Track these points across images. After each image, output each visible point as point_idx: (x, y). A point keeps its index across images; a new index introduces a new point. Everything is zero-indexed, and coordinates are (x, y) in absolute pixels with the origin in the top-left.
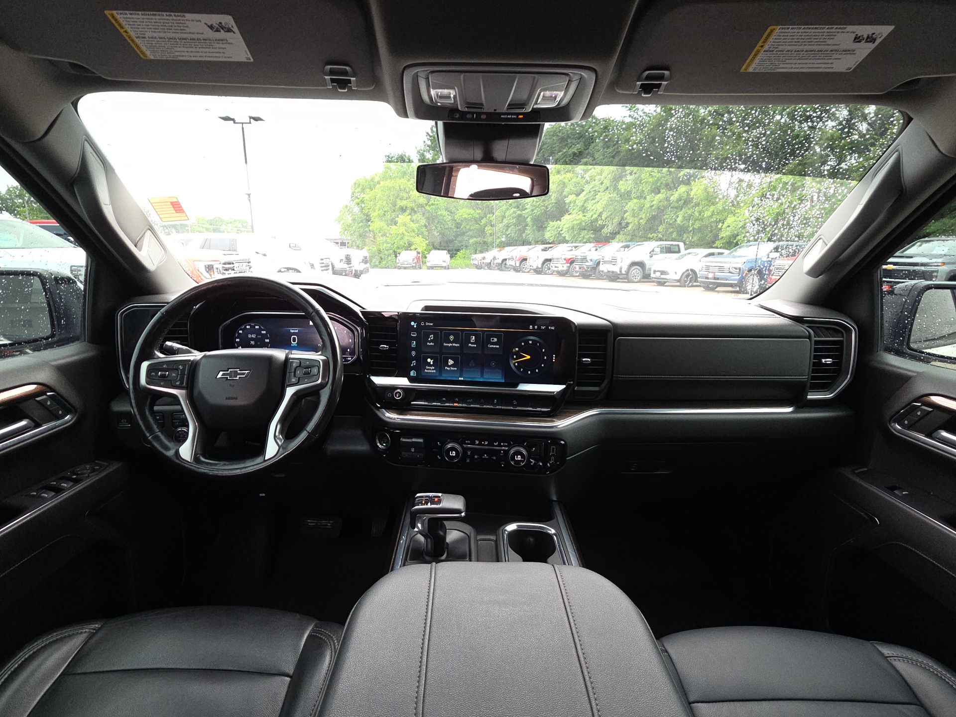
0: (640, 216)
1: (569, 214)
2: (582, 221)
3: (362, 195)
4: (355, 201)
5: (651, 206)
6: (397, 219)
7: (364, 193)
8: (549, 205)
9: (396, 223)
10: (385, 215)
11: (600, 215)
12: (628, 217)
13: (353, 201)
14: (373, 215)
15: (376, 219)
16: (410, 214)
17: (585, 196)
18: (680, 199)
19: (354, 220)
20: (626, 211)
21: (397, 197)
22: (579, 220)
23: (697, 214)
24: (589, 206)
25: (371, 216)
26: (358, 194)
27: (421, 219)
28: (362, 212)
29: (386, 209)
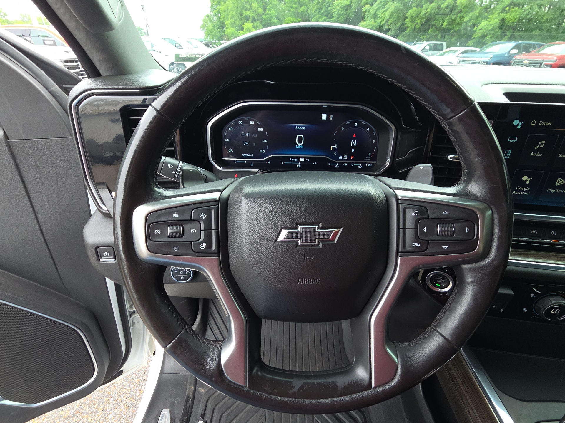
0: (417, 22)
1: (364, 21)
2: (374, 26)
3: (219, 7)
4: (213, 12)
5: (426, 13)
6: (243, 26)
7: (220, 5)
8: (350, 13)
9: (243, 29)
10: (235, 22)
11: (387, 21)
12: (408, 23)
13: (212, 12)
14: (227, 22)
15: (229, 26)
16: (252, 22)
17: (377, 6)
18: (447, 7)
19: (214, 26)
20: (407, 18)
21: (243, 8)
22: (371, 25)
23: (459, 19)
24: (379, 14)
25: (226, 23)
26: (216, 6)
27: (259, 26)
28: (219, 20)
29: (235, 18)
